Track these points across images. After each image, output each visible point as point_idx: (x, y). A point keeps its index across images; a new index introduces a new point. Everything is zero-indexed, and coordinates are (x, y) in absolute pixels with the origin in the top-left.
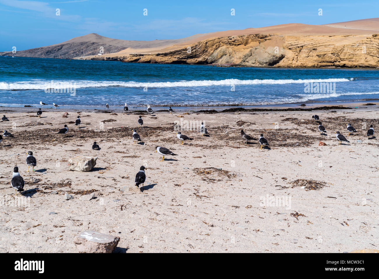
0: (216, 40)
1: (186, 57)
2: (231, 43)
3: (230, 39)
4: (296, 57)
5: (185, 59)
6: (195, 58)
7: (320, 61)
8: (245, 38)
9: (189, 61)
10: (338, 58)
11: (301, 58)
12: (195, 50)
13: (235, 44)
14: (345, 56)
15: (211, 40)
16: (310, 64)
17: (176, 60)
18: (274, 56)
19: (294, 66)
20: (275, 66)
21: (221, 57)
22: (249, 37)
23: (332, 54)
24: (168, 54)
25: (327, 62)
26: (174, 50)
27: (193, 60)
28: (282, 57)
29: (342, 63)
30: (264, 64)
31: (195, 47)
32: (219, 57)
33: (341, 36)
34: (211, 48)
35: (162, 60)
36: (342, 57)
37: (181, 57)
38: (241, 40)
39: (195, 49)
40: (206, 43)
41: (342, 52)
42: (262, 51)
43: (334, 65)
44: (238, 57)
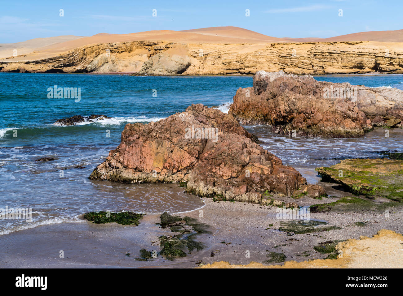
0: (95, 47)
1: (62, 65)
2: (113, 50)
3: (111, 46)
4: (202, 64)
5: (61, 67)
6: (73, 66)
7: (226, 69)
8: (129, 45)
9: (66, 69)
10: (242, 65)
11: (206, 66)
12: (72, 58)
13: (117, 51)
14: (249, 64)
15: (90, 46)
16: (216, 72)
17: (50, 68)
18: (182, 64)
19: (201, 73)
20: (183, 74)
21: (103, 65)
22: (132, 44)
23: (237, 61)
24: (40, 62)
25: (233, 69)
26: (47, 58)
27: (71, 69)
28: (189, 65)
29: (247, 70)
30: (173, 72)
31: (71, 55)
32: (100, 65)
33: (236, 44)
34: (90, 56)
35: (34, 69)
36: (247, 65)
37: (56, 66)
38: (125, 47)
39: (72, 56)
40: (84, 50)
41: (246, 60)
42: (167, 59)
43: (239, 72)
44: (123, 65)
